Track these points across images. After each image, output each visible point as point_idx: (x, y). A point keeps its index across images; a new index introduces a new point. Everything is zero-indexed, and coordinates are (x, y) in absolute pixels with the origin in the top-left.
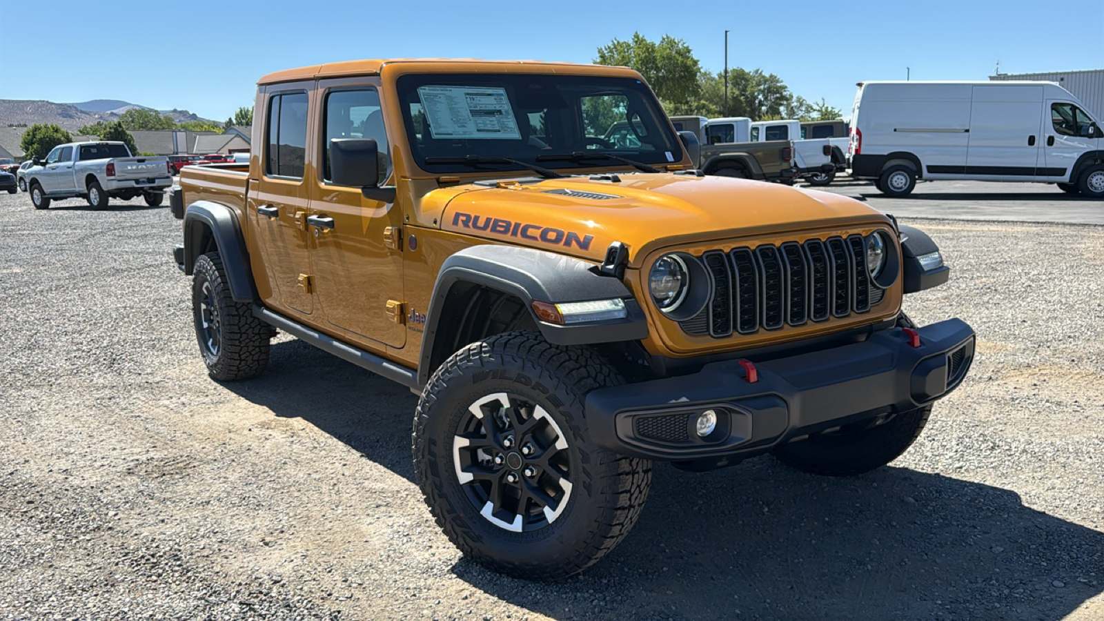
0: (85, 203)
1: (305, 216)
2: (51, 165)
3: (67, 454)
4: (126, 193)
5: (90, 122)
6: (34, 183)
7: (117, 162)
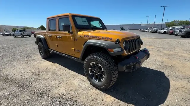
0: (21, 37)
1: (56, 37)
2: (16, 32)
3: (22, 72)
4: (26, 36)
5: (20, 28)
6: (14, 35)
7: (25, 32)
